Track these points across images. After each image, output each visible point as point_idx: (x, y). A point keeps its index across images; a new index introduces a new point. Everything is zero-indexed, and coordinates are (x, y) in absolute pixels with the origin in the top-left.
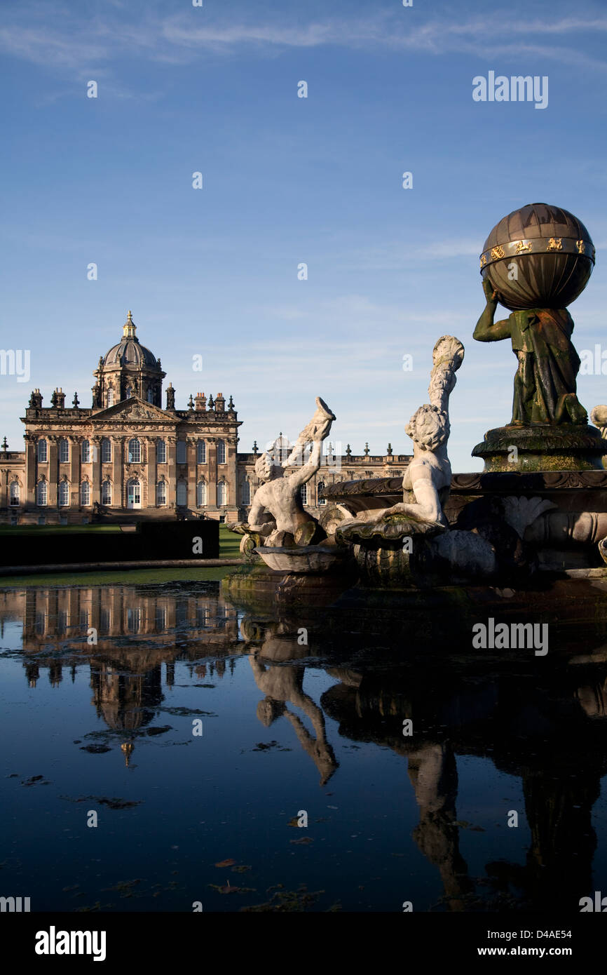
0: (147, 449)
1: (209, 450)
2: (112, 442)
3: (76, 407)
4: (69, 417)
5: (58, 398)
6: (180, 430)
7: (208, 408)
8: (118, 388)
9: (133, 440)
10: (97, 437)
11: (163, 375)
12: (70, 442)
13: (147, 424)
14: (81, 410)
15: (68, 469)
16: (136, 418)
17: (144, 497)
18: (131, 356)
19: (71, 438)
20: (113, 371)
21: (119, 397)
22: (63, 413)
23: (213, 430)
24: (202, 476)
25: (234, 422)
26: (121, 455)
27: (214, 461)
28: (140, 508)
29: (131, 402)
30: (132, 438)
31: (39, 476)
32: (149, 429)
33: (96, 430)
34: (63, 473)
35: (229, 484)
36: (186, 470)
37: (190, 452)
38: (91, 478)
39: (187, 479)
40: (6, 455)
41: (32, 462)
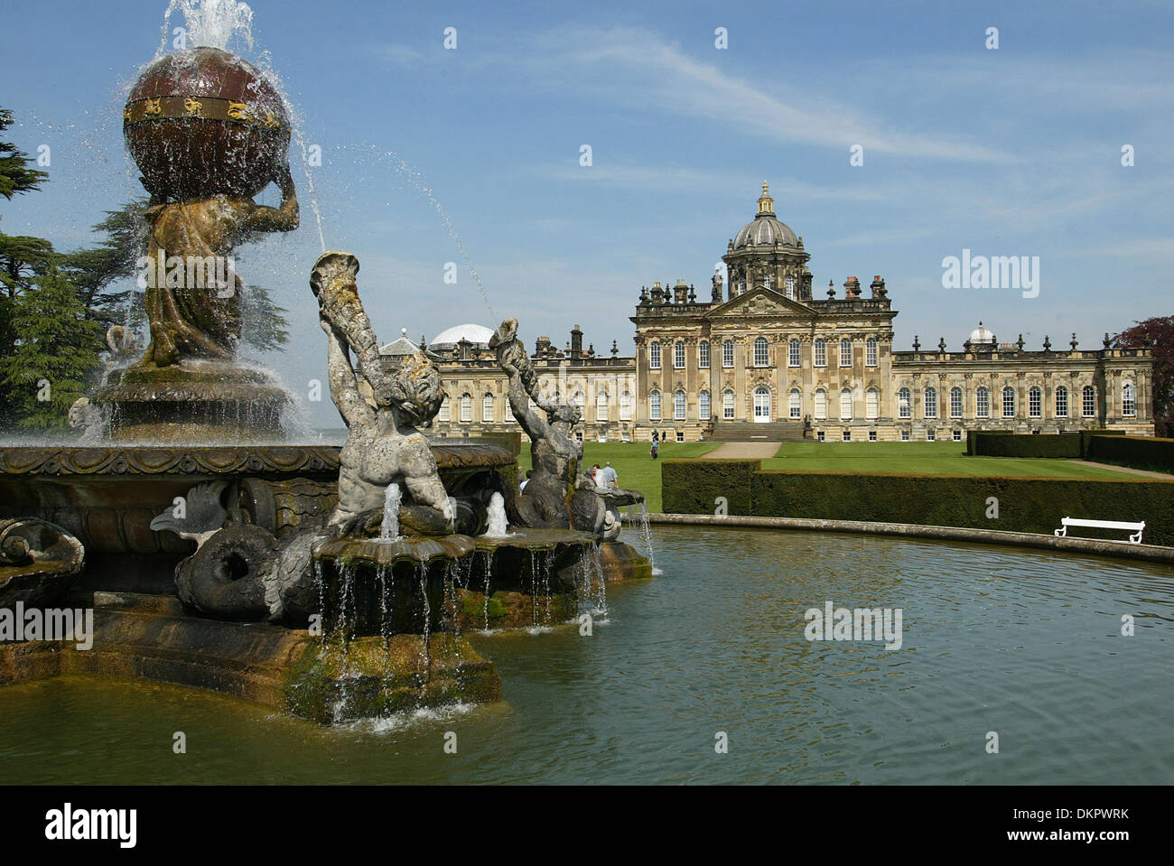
0: (776, 349)
1: (855, 349)
2: (733, 341)
3: (692, 301)
4: (684, 315)
6: (816, 325)
9: (759, 339)
11: (807, 257)
12: (686, 344)
13: (776, 319)
14: (697, 305)
15: (684, 376)
16: (762, 312)
17: (774, 409)
19: (687, 339)
22: (677, 309)
23: (860, 324)
24: (846, 381)
25: (887, 312)
26: (744, 358)
27: (862, 363)
28: (768, 422)
29: (753, 293)
30: (757, 337)
31: (650, 385)
32: (778, 324)
33: (714, 329)
34: (678, 381)
35: (880, 391)
36: (825, 374)
37: (831, 352)
38: (710, 387)
39: (827, 385)
40: (616, 360)
41: (645, 368)
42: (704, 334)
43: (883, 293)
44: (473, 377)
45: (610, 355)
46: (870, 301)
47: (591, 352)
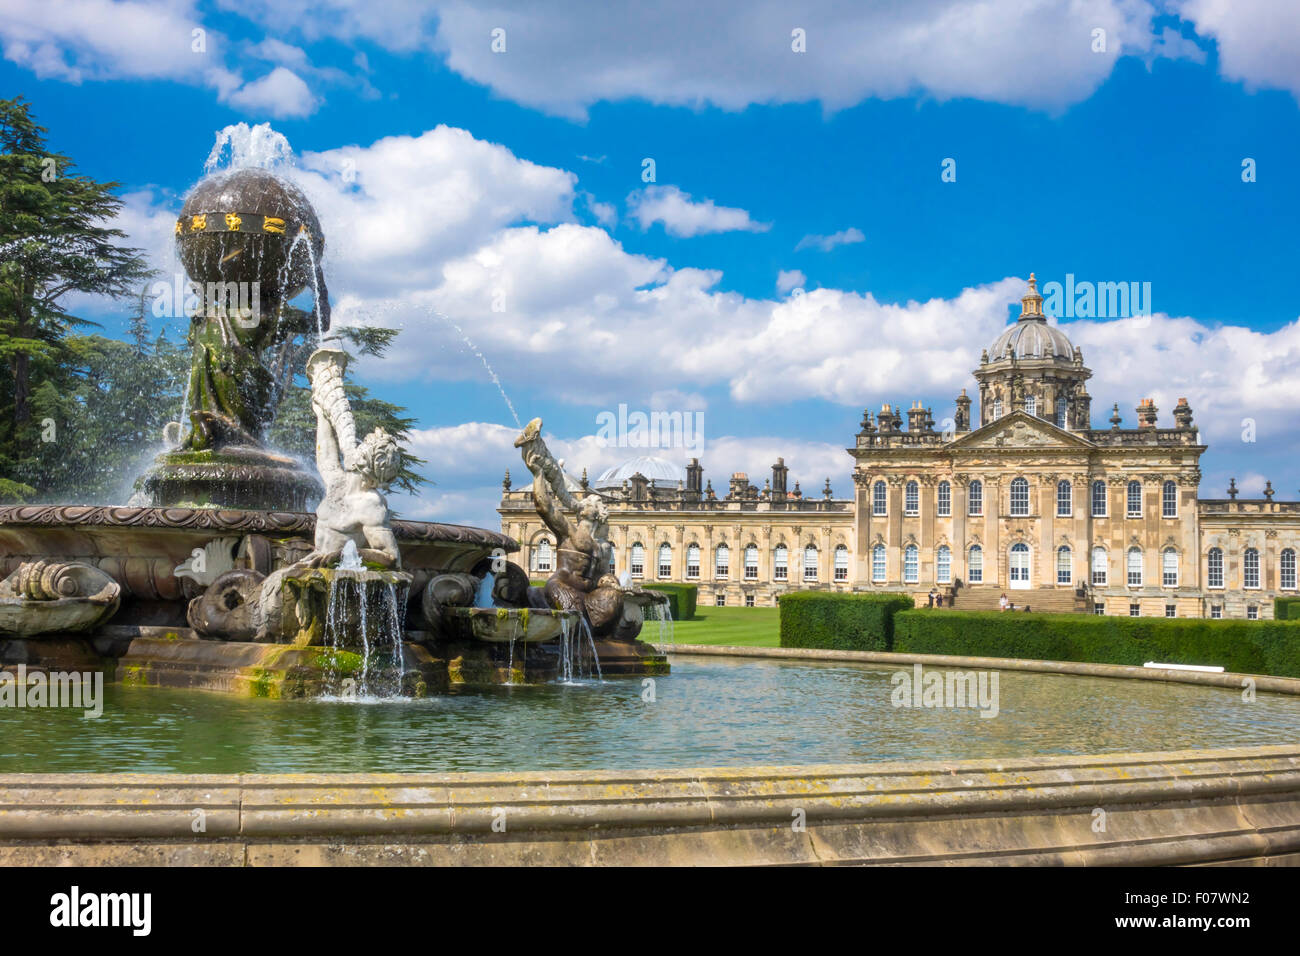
0: (1040, 494)
1: (1147, 494)
2: (983, 482)
3: (931, 430)
4: (919, 447)
6: (1095, 462)
8: (1007, 398)
9: (1017, 479)
10: (959, 477)
12: (920, 485)
13: (1039, 453)
14: (937, 435)
15: (917, 526)
16: (1021, 445)
17: (1036, 572)
19: (922, 478)
20: (1001, 373)
22: (910, 440)
23: (1155, 462)
24: (1135, 538)
25: (1191, 446)
26: (998, 503)
27: (1157, 514)
28: (1029, 588)
29: (1012, 419)
30: (1015, 476)
31: (873, 538)
32: (1043, 461)
33: (957, 466)
34: (909, 532)
35: (1182, 552)
36: (1106, 527)
37: (1114, 498)
38: (951, 541)
39: (1108, 542)
40: (829, 504)
41: (866, 514)
42: (943, 470)
43: (1187, 421)
44: (647, 521)
45: (822, 498)
46: (1169, 432)
47: (798, 494)
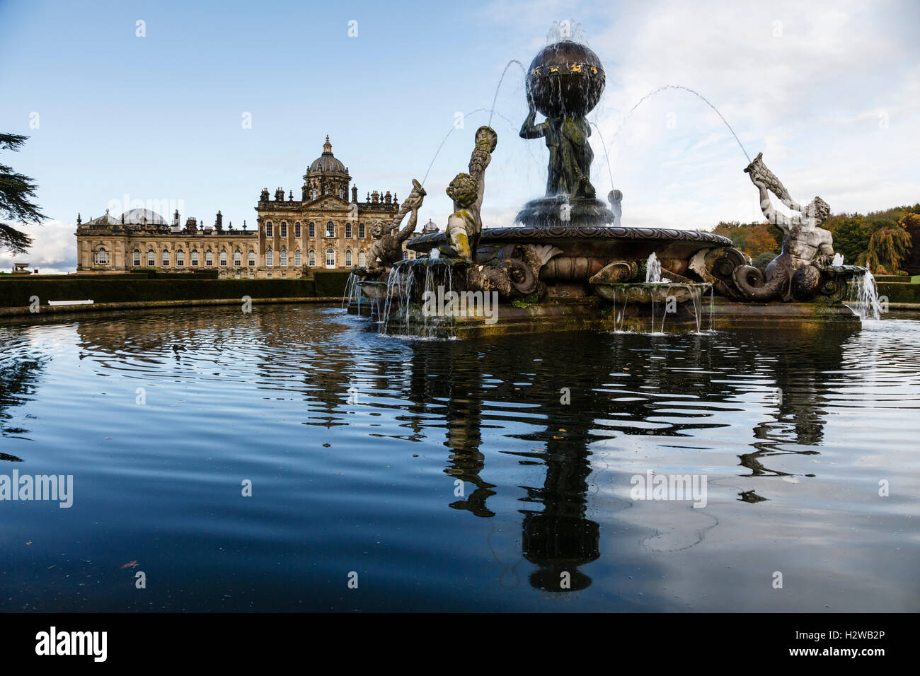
0: (339, 229)
2: (315, 223)
3: (291, 200)
4: (287, 207)
5: (279, 194)
6: (361, 216)
7: (380, 201)
8: (319, 188)
9: (329, 222)
10: (305, 221)
11: (350, 179)
12: (287, 224)
13: (339, 211)
14: (294, 202)
15: (286, 242)
16: (331, 208)
17: (337, 261)
18: (328, 166)
19: (288, 221)
20: (316, 176)
21: (320, 193)
22: (283, 204)
23: (383, 216)
26: (321, 233)
28: (334, 268)
31: (267, 247)
32: (340, 215)
33: (304, 216)
34: (282, 245)
36: (365, 243)
38: (301, 248)
39: (365, 249)
40: (246, 232)
41: (263, 237)
42: (298, 218)
45: (243, 229)
47: (231, 227)
